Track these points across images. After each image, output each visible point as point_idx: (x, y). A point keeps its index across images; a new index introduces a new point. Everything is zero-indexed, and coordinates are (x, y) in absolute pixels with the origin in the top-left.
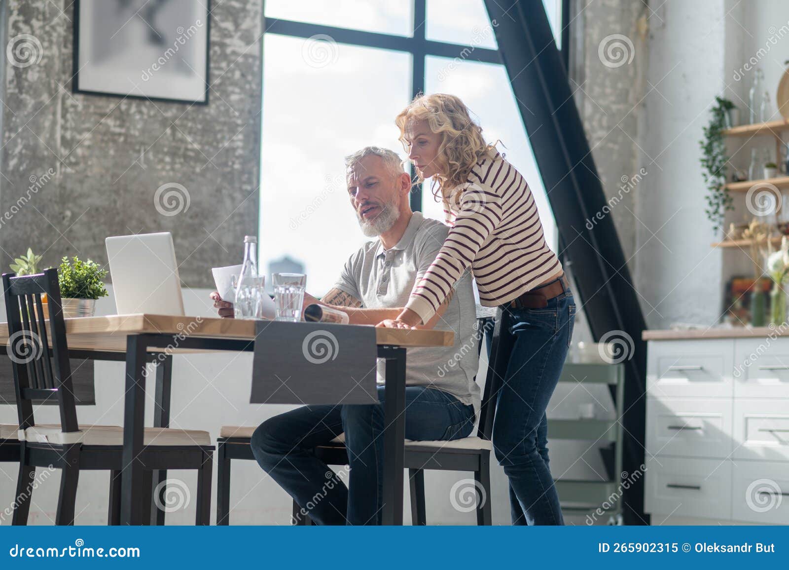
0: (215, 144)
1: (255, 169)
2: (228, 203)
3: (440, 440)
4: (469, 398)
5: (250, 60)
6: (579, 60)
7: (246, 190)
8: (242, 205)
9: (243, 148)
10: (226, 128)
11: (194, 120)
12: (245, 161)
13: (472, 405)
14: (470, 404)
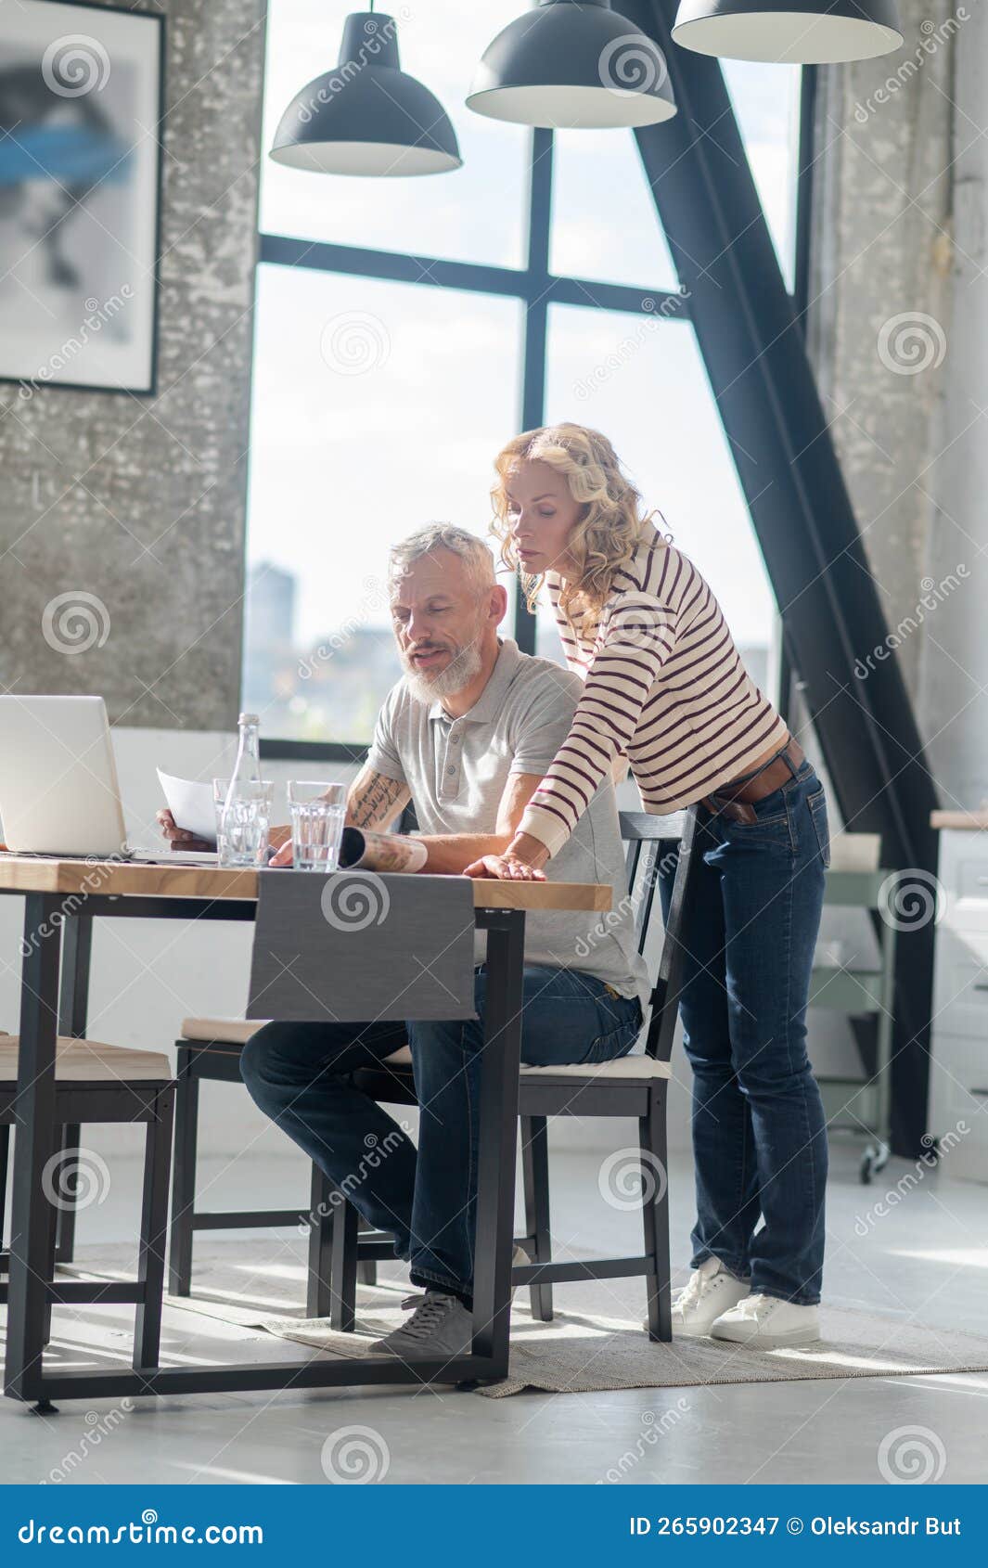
0: (166, 466)
1: (238, 513)
2: (189, 573)
3: (580, 1063)
4: (631, 984)
5: (233, 314)
6: (826, 312)
7: (222, 551)
8: (216, 578)
9: (218, 474)
10: (186, 438)
11: (128, 422)
12: (220, 496)
13: (637, 997)
14: (634, 996)
